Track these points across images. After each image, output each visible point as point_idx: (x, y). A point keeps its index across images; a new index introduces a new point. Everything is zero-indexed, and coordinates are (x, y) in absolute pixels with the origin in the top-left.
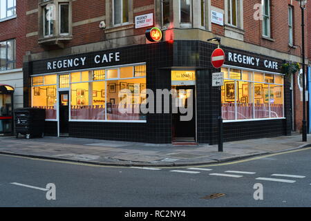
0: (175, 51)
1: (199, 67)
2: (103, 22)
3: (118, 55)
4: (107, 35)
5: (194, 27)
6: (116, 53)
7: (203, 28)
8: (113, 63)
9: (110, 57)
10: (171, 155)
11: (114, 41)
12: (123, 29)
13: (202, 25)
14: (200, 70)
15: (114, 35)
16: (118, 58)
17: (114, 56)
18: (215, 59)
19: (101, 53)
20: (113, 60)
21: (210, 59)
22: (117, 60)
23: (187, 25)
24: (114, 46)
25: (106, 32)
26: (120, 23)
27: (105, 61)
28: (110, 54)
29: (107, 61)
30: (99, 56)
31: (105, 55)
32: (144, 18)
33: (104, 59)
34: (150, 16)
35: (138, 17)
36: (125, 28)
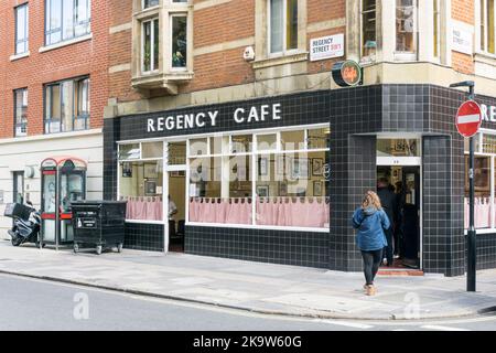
0: (386, 103)
1: (430, 133)
2: (250, 49)
3: (277, 108)
4: (257, 72)
5: (421, 60)
6: (275, 106)
7: (437, 61)
8: (269, 122)
9: (263, 113)
11: (271, 84)
12: (287, 61)
13: (436, 55)
14: (430, 137)
15: (271, 73)
16: (277, 114)
17: (270, 110)
18: (463, 120)
19: (247, 104)
20: (269, 117)
21: (453, 120)
22: (275, 117)
23: (408, 56)
24: (271, 93)
25: (255, 67)
26: (281, 49)
27: (253, 118)
28: (263, 107)
29: (257, 119)
30: (242, 110)
31: (253, 109)
32: (326, 42)
33: (251, 115)
34: (338, 39)
35: (315, 40)
36: (292, 60)
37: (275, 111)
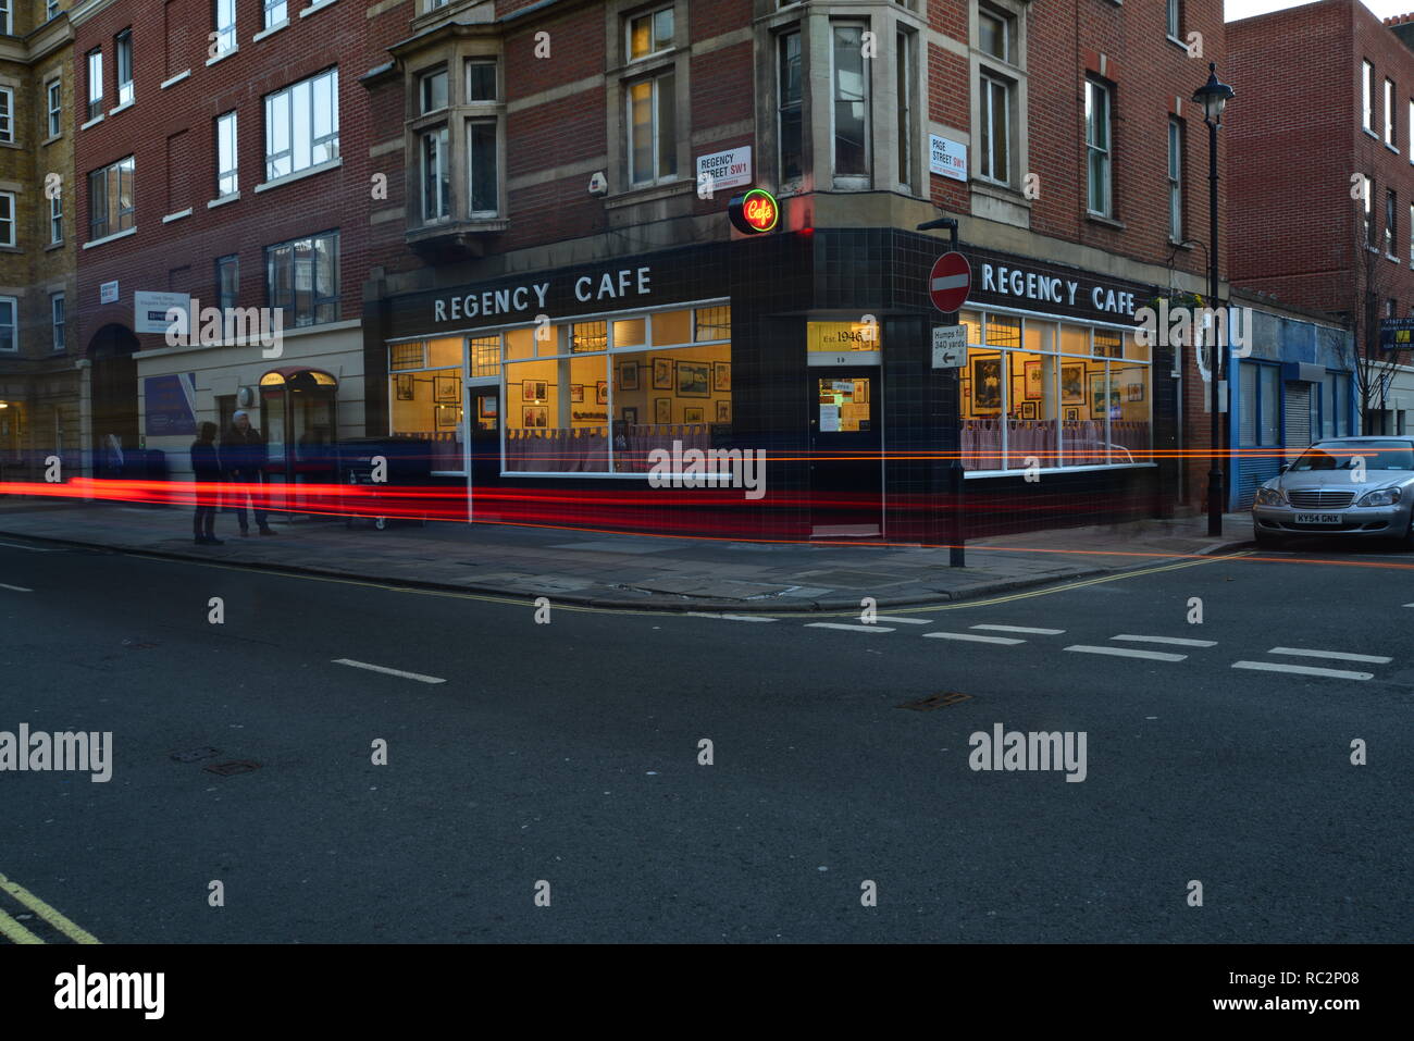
0: (820, 259)
1: (893, 310)
2: (599, 177)
3: (645, 275)
4: (612, 216)
5: (877, 188)
6: (641, 271)
7: (904, 189)
8: (631, 299)
9: (623, 283)
10: (808, 578)
11: (634, 233)
12: (661, 195)
13: (903, 179)
14: (897, 318)
15: (634, 216)
16: (646, 285)
17: (633, 278)
18: (939, 284)
19: (595, 271)
20: (632, 289)
21: (925, 286)
22: (642, 290)
23: (856, 182)
24: (634, 249)
25: (608, 206)
26: (650, 176)
27: (606, 293)
28: (622, 273)
29: (613, 295)
30: (588, 280)
31: (607, 277)
32: (723, 160)
33: (602, 289)
34: (742, 155)
35: (705, 158)
36: (668, 194)
37: (641, 280)
